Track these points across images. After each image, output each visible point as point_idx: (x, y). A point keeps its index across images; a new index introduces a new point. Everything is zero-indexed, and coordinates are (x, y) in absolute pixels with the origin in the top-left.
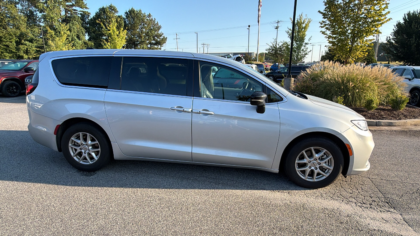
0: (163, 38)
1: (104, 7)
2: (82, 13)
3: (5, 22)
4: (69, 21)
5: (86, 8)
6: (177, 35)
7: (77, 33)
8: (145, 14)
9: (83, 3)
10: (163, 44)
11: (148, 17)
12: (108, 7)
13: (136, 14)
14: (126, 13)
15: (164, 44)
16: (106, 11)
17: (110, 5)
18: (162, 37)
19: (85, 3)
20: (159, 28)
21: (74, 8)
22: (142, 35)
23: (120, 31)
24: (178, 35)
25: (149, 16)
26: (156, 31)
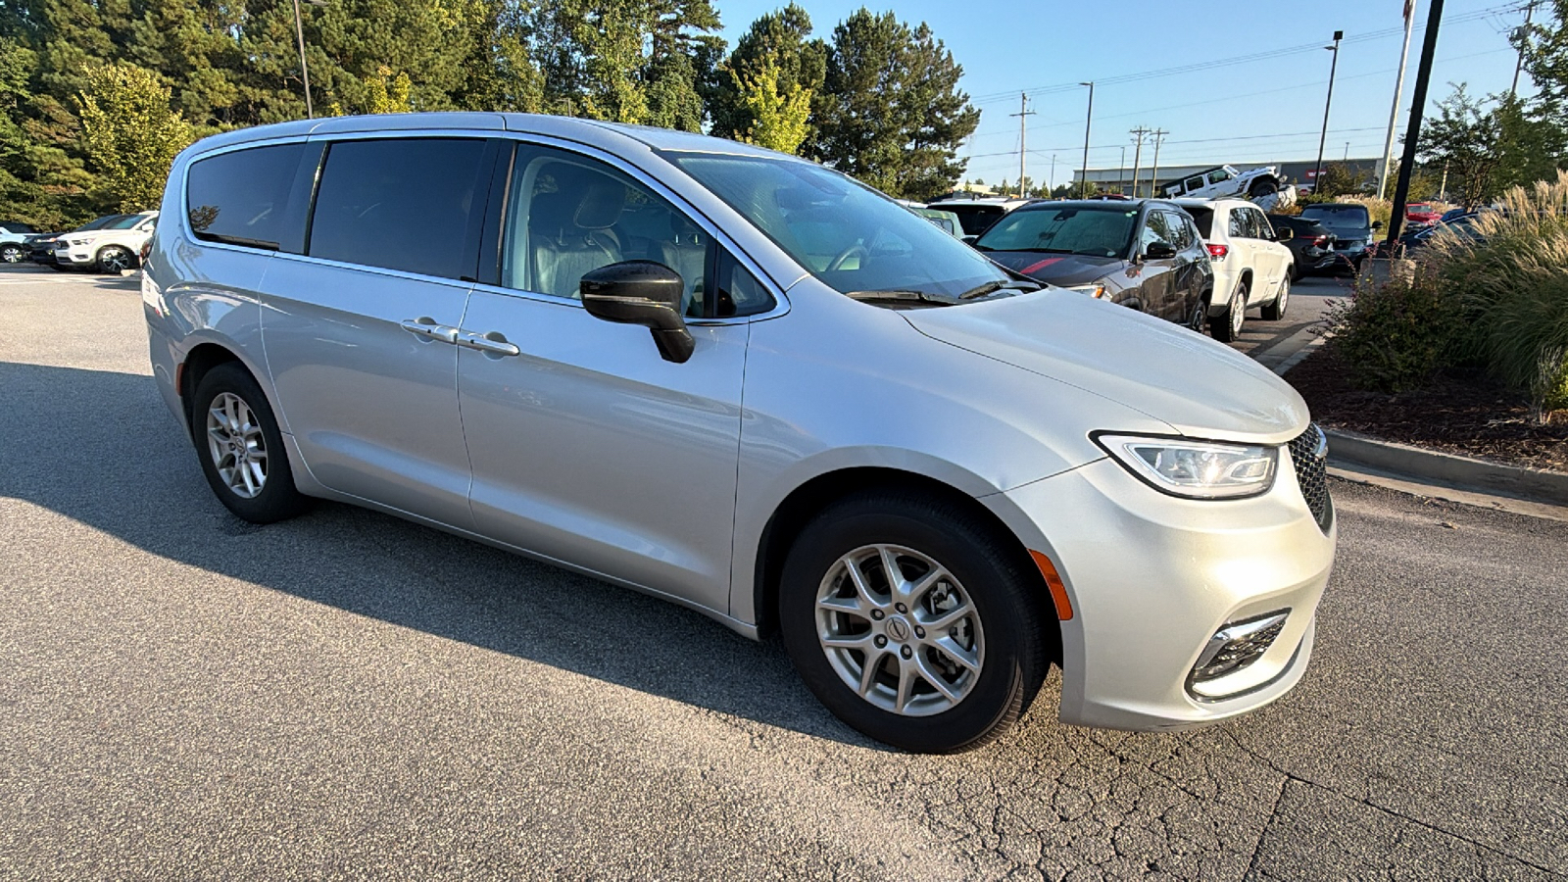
0: (965, 111)
1: (768, 18)
2: (702, 43)
3: (493, 92)
4: (660, 75)
5: (715, 26)
6: (1024, 98)
7: (677, 114)
8: (905, 26)
9: (708, 10)
10: (961, 137)
11: (918, 39)
12: (781, 13)
13: (871, 32)
14: (840, 30)
15: (968, 136)
16: (773, 28)
17: (787, 7)
18: (961, 111)
19: (715, 10)
20: (956, 73)
21: (682, 30)
22: (886, 108)
23: (791, 95)
24: (1028, 98)
25: (922, 31)
26: (941, 87)
